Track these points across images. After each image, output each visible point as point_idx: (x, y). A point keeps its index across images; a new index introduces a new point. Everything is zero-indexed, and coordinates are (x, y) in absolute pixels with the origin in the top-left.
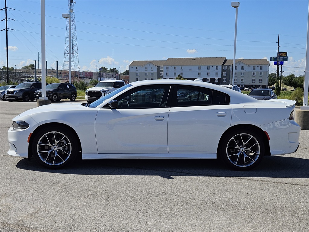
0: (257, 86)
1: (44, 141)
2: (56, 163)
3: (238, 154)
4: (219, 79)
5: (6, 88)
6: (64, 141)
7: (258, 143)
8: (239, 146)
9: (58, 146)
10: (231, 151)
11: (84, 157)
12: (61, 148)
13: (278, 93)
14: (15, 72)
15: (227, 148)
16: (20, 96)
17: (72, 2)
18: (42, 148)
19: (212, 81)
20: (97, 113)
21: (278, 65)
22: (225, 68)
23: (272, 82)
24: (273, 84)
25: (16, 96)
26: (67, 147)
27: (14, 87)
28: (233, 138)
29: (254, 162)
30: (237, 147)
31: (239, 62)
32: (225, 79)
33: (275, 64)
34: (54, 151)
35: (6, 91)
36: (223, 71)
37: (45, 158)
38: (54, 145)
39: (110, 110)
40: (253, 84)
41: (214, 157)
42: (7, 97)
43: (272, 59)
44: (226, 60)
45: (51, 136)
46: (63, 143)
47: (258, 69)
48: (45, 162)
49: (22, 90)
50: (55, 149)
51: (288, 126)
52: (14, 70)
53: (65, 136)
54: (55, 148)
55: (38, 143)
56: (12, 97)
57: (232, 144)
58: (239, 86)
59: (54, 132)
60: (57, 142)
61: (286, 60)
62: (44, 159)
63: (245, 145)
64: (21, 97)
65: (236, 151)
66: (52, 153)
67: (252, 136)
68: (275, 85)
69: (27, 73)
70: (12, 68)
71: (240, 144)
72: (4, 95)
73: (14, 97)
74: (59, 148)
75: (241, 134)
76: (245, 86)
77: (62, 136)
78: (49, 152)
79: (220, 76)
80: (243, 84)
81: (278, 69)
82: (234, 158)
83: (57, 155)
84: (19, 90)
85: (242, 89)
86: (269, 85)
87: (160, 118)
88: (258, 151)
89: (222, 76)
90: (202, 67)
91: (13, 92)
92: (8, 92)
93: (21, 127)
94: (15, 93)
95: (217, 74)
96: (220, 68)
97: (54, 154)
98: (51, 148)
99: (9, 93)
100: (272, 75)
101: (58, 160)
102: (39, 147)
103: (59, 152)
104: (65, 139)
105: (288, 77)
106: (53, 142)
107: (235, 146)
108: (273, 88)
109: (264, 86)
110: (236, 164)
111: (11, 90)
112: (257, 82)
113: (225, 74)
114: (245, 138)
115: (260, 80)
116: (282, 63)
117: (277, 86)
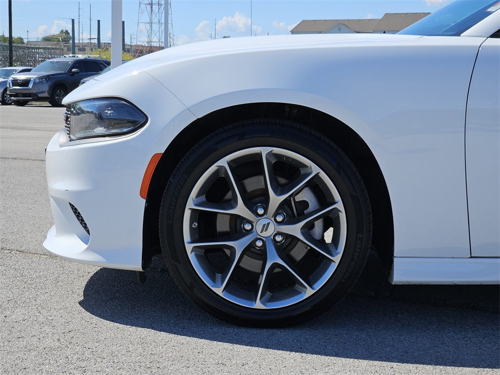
1: (217, 191)
2: (271, 300)
5: (8, 74)
6: (306, 196)
9: (280, 218)
12: (295, 230)
14: (26, 47)
16: (45, 92)
18: (205, 226)
25: (34, 92)
26: (319, 224)
27: (29, 70)
34: (259, 244)
35: (10, 79)
37: (219, 276)
38: (261, 211)
42: (11, 96)
45: (248, 168)
48: (219, 291)
49: (48, 78)
50: (265, 234)
52: (23, 43)
53: (315, 169)
55: (190, 204)
56: (25, 95)
59: (264, 151)
60: (275, 200)
62: (213, 279)
64: (46, 95)
66: (251, 251)
69: (53, 49)
70: (21, 40)
72: (6, 90)
73: (29, 95)
74: (285, 229)
77: (305, 172)
78: (238, 246)
83: (274, 259)
84: (41, 78)
91: (26, 83)
92: (15, 82)
93: (107, 127)
94: (30, 86)
97: (262, 255)
98: (248, 227)
99: (16, 86)
101: (280, 284)
102: (191, 223)
104: (316, 182)
111: (22, 77)
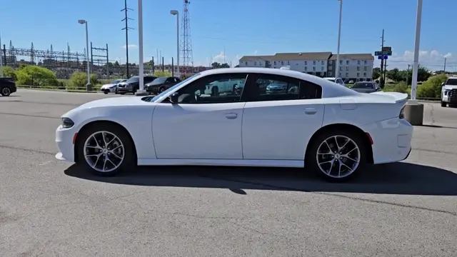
0: (361, 80)
1: (92, 142)
2: (107, 169)
3: (332, 162)
4: (325, 73)
7: (357, 147)
8: (333, 151)
9: (108, 149)
10: (323, 158)
11: (140, 163)
13: (382, 86)
15: (318, 153)
16: (130, 89)
17: (186, 2)
18: (91, 151)
19: (318, 74)
20: (155, 108)
21: (382, 60)
22: (331, 63)
23: (376, 76)
24: (377, 78)
26: (120, 149)
27: (126, 81)
28: (325, 141)
29: (353, 171)
30: (331, 152)
31: (345, 56)
32: (331, 73)
33: (379, 58)
34: (104, 155)
35: (119, 84)
36: (329, 65)
37: (94, 163)
38: (103, 147)
39: (171, 104)
40: (358, 78)
41: (301, 164)
42: (119, 91)
43: (377, 53)
44: (331, 55)
45: (99, 137)
46: (116, 145)
47: (362, 63)
48: (94, 168)
49: (132, 84)
50: (105, 153)
51: (396, 126)
53: (116, 136)
54: (105, 151)
55: (85, 146)
57: (324, 149)
58: (344, 79)
59: (103, 132)
60: (107, 144)
61: (390, 54)
63: (341, 151)
65: (330, 158)
66: (102, 157)
67: (349, 139)
68: (379, 79)
71: (335, 149)
74: (110, 151)
75: (335, 137)
76: (350, 79)
77: (112, 137)
78: (98, 156)
79: (325, 70)
80: (348, 78)
81: (382, 63)
82: (326, 167)
83: (107, 159)
84: (129, 84)
85: (347, 82)
86: (374, 79)
87: (232, 116)
88: (357, 157)
89: (328, 70)
90: (308, 62)
93: (67, 125)
94: (126, 87)
95: (323, 68)
96: (326, 63)
97: (104, 158)
98: (101, 151)
99: (120, 87)
100: (377, 69)
101: (109, 165)
102: (86, 150)
103: (111, 156)
104: (116, 139)
105: (391, 71)
106: (102, 144)
107: (328, 150)
108: (377, 82)
109: (368, 80)
110: (328, 174)
112: (362, 76)
113: (331, 68)
114: (341, 141)
115: (365, 74)
116: (386, 58)
117: (382, 79)
